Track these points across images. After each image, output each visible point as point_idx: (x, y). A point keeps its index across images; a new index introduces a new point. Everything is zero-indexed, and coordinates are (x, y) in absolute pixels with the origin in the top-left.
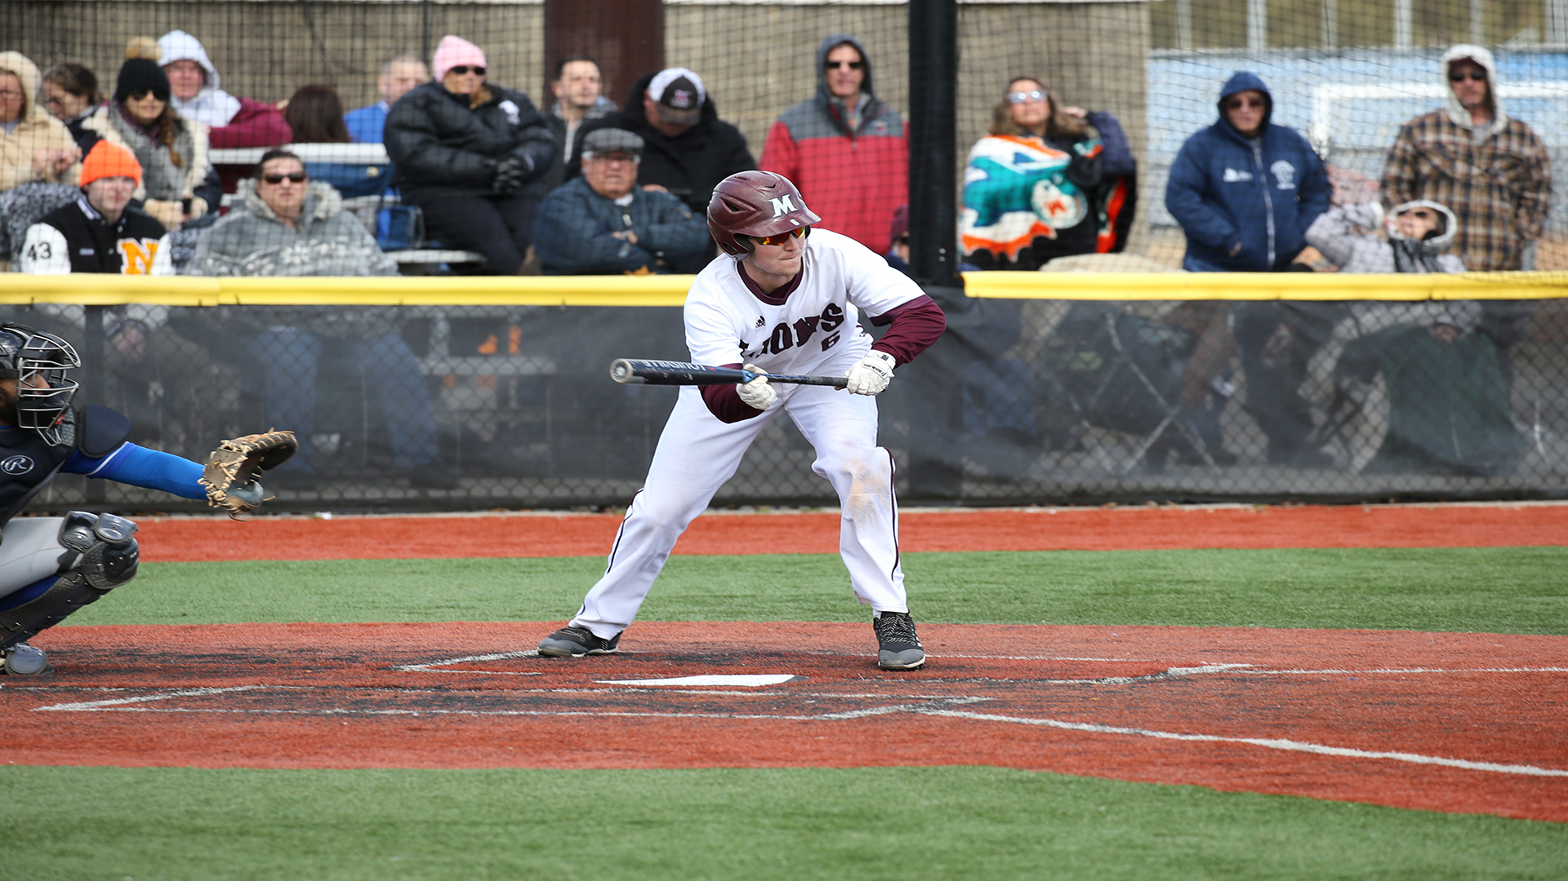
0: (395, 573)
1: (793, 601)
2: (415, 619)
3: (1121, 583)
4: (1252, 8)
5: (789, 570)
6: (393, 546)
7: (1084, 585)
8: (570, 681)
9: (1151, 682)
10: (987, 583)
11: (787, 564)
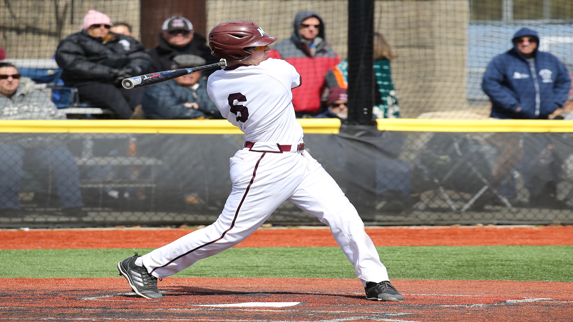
0: (70, 255)
1: (292, 268)
2: (85, 276)
3: (470, 261)
4: (505, 3)
5: (287, 254)
6: (67, 243)
7: (450, 262)
8: (177, 305)
9: (497, 306)
10: (396, 260)
11: (285, 252)
